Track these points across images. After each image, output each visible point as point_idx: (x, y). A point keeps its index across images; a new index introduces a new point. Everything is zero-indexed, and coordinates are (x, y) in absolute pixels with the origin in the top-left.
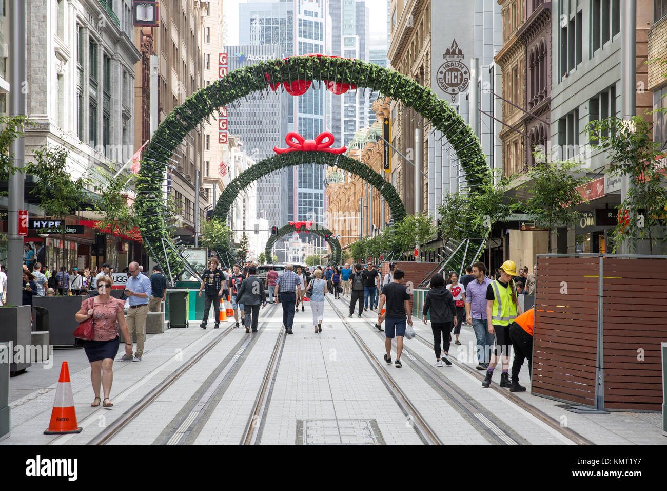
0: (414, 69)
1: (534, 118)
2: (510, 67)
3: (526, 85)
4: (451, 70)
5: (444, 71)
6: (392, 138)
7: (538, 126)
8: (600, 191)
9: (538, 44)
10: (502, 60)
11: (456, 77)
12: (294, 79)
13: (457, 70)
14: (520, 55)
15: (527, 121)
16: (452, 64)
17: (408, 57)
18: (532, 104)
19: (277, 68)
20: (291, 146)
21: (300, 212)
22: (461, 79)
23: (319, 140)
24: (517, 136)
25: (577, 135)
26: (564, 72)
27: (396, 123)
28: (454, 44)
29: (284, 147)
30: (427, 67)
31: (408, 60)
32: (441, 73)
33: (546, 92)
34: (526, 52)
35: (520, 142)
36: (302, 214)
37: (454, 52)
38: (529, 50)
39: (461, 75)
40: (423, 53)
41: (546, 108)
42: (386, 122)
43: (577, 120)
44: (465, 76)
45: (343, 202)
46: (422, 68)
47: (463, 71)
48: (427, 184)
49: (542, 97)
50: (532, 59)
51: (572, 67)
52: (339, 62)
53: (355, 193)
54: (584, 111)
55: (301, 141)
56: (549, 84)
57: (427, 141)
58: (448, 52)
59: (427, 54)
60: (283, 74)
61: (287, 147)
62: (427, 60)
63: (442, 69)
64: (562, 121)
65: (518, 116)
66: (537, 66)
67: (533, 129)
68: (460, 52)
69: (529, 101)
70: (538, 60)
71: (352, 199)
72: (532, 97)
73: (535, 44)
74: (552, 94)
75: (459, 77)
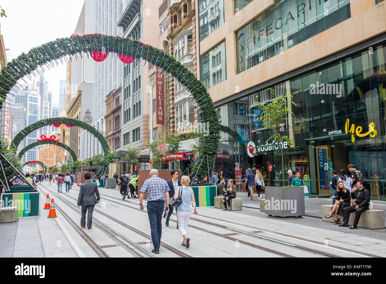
0: (75, 116)
1: (116, 134)
2: (108, 119)
3: (114, 125)
4: (87, 117)
5: (85, 117)
6: (66, 135)
7: (117, 136)
8: (140, 154)
9: (117, 115)
10: (106, 117)
11: (88, 119)
12: (57, 123)
13: (89, 118)
14: (112, 116)
15: (114, 134)
16: (87, 116)
17: (73, 112)
18: (115, 130)
19: (52, 120)
20: (42, 139)
21: (28, 157)
22: (90, 120)
23: (51, 137)
24: (111, 138)
25: (129, 139)
26: (125, 122)
27: (68, 131)
28: (88, 110)
29: (40, 139)
30: (80, 116)
31: (73, 113)
32: (84, 118)
33: (120, 127)
34: (114, 116)
35: (111, 139)
36: (28, 158)
37: (88, 112)
38: (115, 116)
39: (90, 119)
40: (78, 112)
41: (120, 131)
42: (64, 131)
43: (129, 135)
44: (91, 119)
45: (45, 154)
46: (77, 116)
47: (90, 118)
48: (79, 150)
49: (118, 128)
50: (115, 118)
51: (127, 121)
52: (69, 119)
53: (50, 151)
54: (131, 133)
55: (45, 137)
56: (120, 125)
57: (79, 137)
58: (86, 112)
59: (80, 113)
60: (54, 122)
61: (41, 139)
62: (80, 114)
63: (84, 117)
64: (124, 135)
65: (111, 133)
66: (117, 120)
67: (116, 136)
68: (90, 112)
69: (114, 129)
70: (117, 118)
71: (49, 153)
72: (115, 128)
73: (116, 115)
74: (121, 128)
75: (89, 119)
